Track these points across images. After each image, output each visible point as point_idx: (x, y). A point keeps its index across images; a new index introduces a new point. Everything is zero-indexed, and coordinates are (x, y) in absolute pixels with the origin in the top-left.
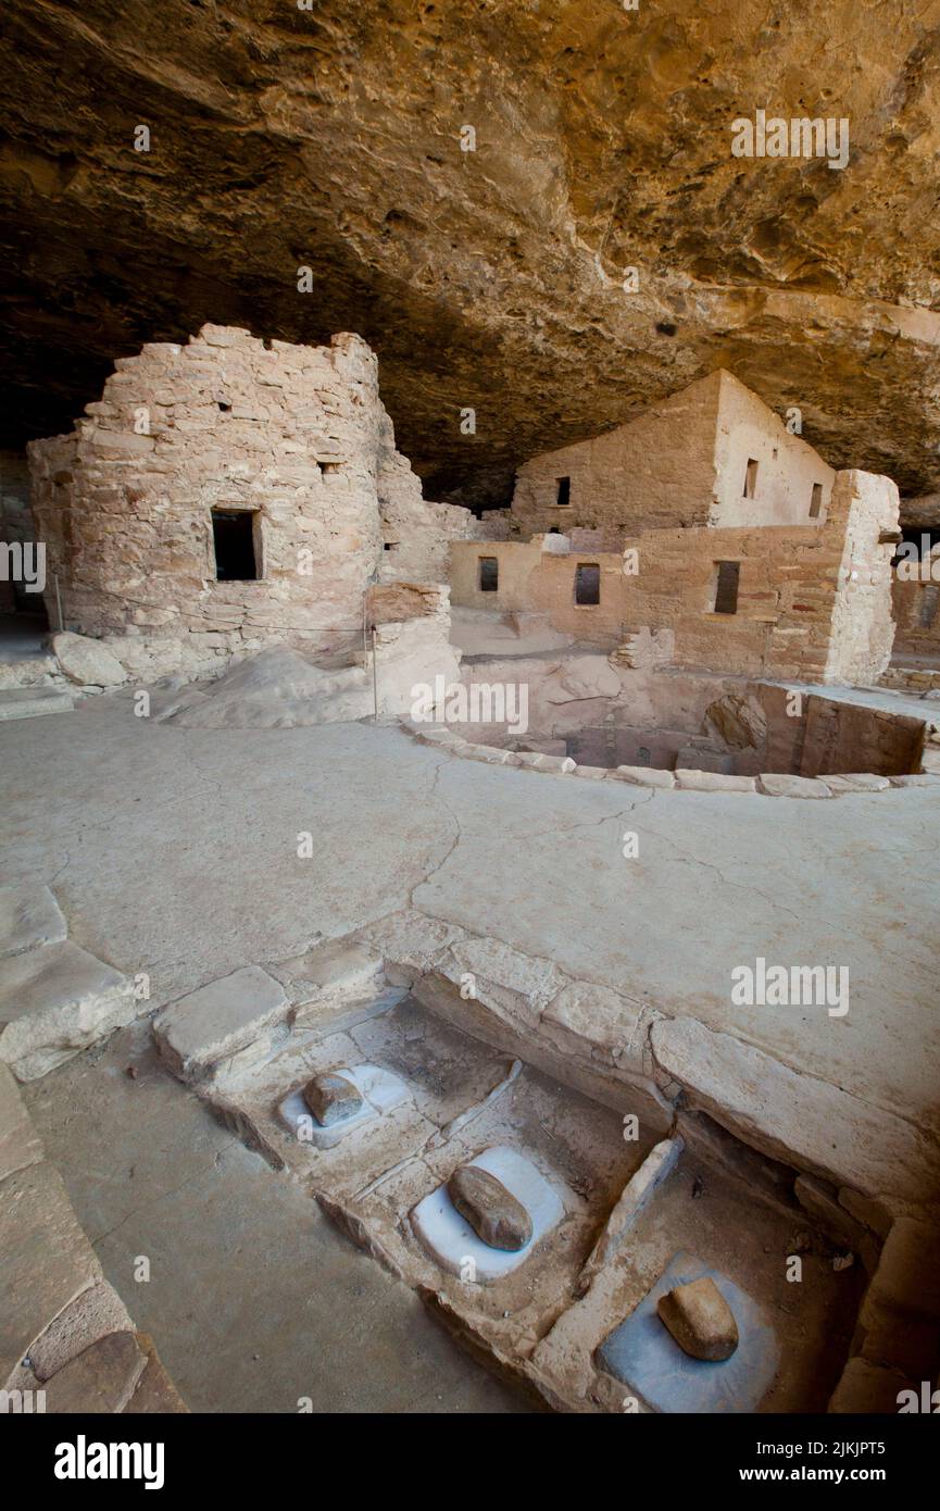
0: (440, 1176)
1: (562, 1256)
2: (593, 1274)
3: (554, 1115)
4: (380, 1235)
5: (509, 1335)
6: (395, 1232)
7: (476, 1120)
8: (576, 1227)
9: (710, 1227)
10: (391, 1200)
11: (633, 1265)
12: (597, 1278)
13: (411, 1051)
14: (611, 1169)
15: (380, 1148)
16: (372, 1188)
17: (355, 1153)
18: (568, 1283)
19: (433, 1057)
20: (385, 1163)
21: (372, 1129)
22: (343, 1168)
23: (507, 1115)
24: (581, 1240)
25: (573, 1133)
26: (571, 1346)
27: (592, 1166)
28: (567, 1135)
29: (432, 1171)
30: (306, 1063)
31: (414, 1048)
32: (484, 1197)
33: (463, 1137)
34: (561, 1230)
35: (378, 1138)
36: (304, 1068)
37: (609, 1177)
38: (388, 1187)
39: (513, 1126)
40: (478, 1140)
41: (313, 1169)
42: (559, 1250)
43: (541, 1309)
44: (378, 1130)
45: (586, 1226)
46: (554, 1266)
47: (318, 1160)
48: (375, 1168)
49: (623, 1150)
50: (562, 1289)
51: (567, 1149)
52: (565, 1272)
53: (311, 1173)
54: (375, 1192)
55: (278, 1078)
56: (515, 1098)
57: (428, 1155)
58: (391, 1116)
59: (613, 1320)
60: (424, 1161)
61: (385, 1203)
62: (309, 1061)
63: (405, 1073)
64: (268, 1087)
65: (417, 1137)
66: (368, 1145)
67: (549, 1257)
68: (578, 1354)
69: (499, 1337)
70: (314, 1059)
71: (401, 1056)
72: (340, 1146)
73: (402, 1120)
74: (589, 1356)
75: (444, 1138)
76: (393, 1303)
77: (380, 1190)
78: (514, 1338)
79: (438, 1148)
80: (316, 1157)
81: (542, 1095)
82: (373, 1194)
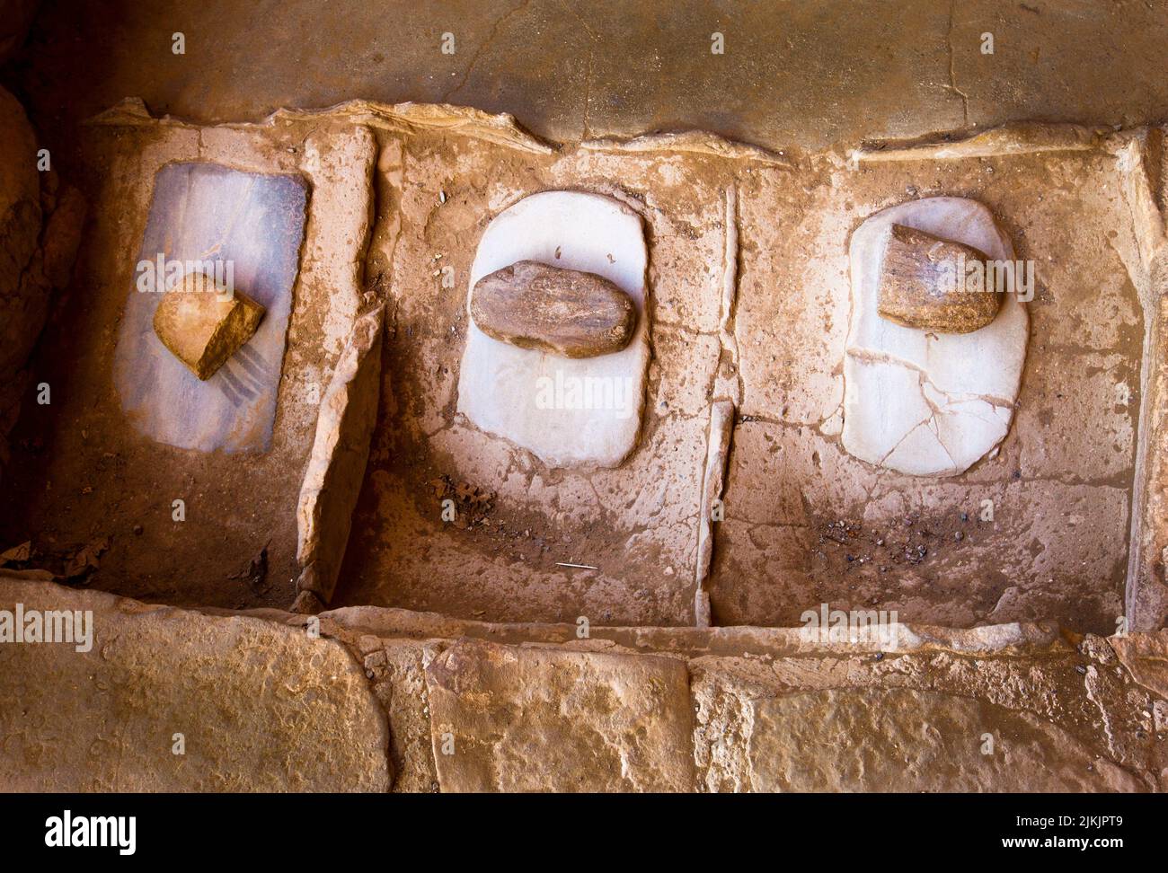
0: (668, 330)
1: (427, 333)
2: (363, 309)
3: (579, 594)
4: (650, 163)
5: (419, 160)
6: (640, 187)
7: (699, 471)
8: (432, 400)
9: (232, 522)
10: (691, 233)
11: (322, 369)
12: (354, 303)
13: (977, 574)
14: (427, 549)
15: (791, 302)
16: (730, 224)
17: (813, 263)
18: (396, 290)
19: (916, 591)
20: (757, 285)
21: (834, 320)
22: (802, 229)
23: (662, 533)
24: (414, 380)
25: (526, 583)
26: (339, 177)
27: (466, 548)
28: (537, 576)
29: (687, 329)
30: (1089, 350)
31: (976, 583)
32: (558, 292)
33: (692, 428)
34: (449, 376)
35: (812, 313)
36: (1078, 337)
37: (424, 533)
38: (714, 247)
39: (640, 528)
40: (669, 444)
41: (833, 192)
42: (435, 341)
43: (405, 227)
44: (827, 328)
45: (419, 411)
46: (426, 309)
47: (842, 206)
48: (763, 264)
49: (414, 584)
50: (397, 277)
51: (527, 560)
52: (407, 307)
53: (829, 184)
54: (720, 224)
55: (1078, 277)
56: (669, 570)
57: (714, 348)
58: (837, 371)
59: (313, 260)
60: (710, 334)
61: (693, 220)
62: (1091, 360)
63: (935, 522)
64: (1068, 248)
65: (761, 368)
66: (810, 292)
67: (441, 320)
68: (328, 175)
69: (427, 152)
70: (1092, 372)
71: (980, 550)
72: (841, 250)
73: (813, 382)
74: (316, 183)
75: (722, 399)
76: (568, 114)
77: (717, 231)
78: (410, 160)
79: (713, 378)
80: (849, 207)
81: (622, 611)
82: (719, 218)
